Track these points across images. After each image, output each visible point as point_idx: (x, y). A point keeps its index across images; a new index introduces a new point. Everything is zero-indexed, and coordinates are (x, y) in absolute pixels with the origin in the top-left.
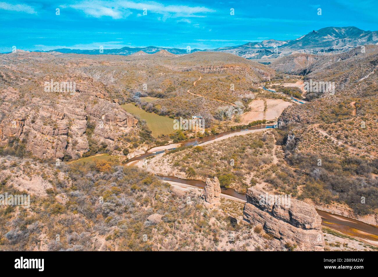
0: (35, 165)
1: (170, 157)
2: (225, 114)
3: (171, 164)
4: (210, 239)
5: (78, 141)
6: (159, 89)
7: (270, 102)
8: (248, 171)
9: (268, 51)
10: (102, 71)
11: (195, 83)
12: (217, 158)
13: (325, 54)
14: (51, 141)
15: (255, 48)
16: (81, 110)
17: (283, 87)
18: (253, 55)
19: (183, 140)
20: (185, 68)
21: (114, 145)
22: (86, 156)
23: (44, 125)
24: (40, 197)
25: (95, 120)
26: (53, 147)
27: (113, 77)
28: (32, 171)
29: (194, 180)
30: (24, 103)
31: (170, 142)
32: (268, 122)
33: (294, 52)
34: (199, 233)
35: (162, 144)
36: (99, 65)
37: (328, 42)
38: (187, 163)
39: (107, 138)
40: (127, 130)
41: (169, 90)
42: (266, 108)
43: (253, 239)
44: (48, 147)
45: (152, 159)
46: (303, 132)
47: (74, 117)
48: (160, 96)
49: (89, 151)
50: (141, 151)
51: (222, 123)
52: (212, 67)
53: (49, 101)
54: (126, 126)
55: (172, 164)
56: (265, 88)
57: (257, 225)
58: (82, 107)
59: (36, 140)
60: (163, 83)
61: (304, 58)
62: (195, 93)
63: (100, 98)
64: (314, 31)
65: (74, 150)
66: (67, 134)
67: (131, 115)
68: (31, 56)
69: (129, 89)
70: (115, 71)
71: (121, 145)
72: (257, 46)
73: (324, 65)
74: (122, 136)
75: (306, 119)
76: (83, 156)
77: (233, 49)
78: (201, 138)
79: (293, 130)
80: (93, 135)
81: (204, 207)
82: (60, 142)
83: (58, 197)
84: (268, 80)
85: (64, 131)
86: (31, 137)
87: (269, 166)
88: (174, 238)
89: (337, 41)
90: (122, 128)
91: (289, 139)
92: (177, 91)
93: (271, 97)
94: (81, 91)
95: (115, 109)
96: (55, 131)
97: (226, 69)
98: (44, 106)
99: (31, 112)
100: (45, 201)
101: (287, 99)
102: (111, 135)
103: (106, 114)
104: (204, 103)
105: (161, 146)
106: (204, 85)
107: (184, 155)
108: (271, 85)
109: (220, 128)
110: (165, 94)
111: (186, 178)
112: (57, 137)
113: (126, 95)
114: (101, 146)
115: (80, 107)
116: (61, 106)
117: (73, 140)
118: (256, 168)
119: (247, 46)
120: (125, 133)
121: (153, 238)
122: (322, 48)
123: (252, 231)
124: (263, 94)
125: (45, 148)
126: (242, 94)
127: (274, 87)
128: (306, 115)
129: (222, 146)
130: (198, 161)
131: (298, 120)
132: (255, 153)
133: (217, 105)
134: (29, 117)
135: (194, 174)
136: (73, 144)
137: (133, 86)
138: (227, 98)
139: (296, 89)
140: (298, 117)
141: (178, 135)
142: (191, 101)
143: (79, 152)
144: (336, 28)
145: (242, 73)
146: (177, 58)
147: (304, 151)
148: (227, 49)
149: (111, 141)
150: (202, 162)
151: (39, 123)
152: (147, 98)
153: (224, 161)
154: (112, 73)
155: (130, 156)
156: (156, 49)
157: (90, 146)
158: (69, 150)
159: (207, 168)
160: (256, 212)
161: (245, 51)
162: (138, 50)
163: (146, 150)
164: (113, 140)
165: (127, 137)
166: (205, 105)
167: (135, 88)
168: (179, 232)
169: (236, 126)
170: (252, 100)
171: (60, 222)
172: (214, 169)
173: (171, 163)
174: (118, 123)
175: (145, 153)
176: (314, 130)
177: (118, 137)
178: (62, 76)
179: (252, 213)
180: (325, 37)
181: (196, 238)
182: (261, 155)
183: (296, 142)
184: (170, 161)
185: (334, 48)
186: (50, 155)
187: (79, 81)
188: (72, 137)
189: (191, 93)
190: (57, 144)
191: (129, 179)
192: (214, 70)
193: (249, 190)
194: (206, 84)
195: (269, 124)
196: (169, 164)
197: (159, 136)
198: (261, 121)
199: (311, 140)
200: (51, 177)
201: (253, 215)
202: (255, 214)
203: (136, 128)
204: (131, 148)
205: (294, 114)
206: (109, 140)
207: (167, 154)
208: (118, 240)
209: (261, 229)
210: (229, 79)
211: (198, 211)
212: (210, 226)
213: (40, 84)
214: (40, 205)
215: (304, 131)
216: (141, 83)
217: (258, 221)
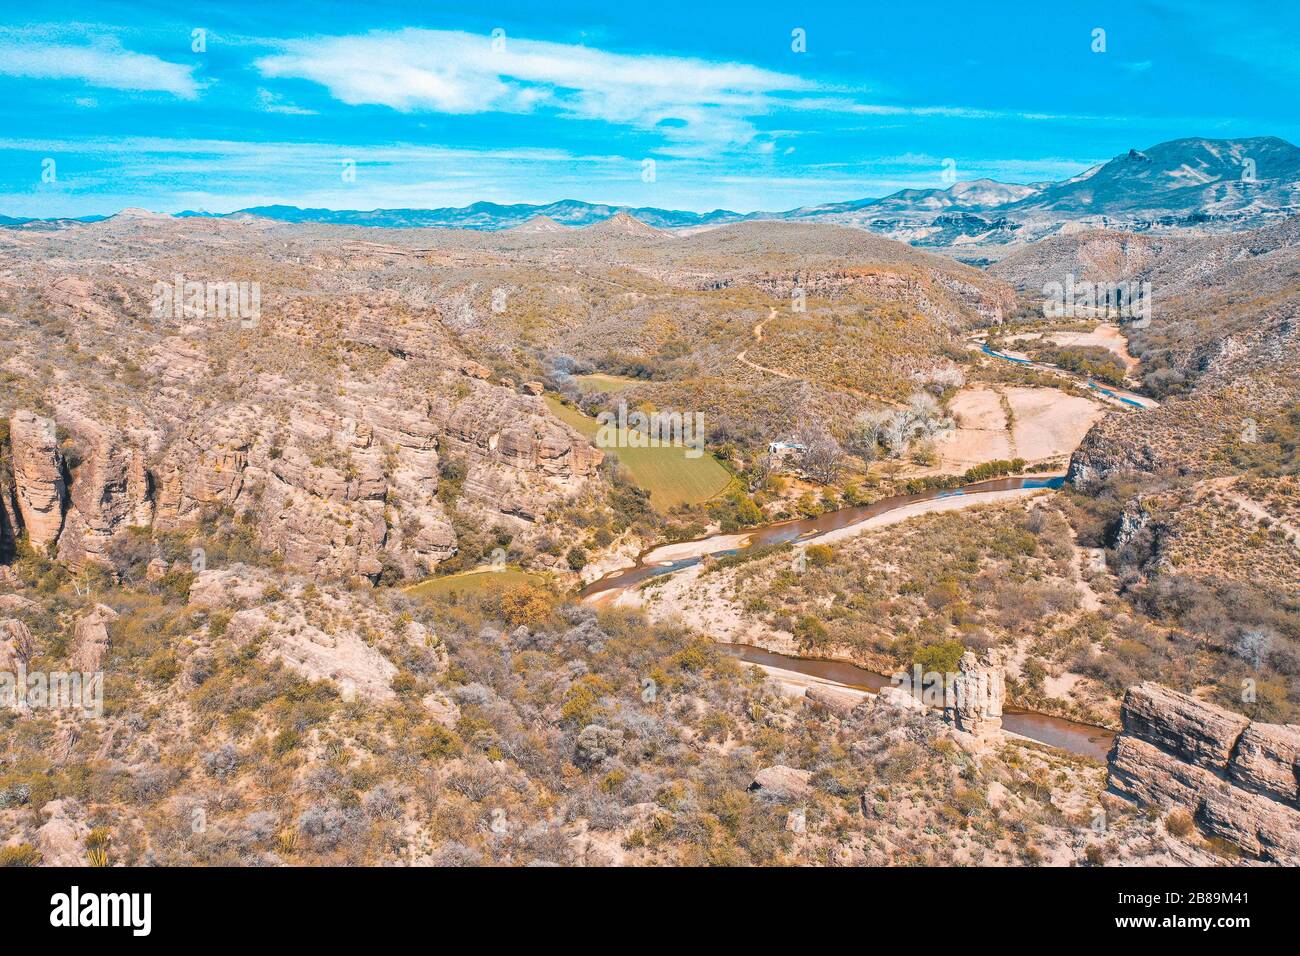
0: (336, 597)
1: (725, 580)
2: (881, 435)
3: (734, 605)
4: (1004, 853)
5: (422, 522)
6: (636, 349)
7: (1021, 398)
8: (1004, 633)
9: (974, 220)
10: (433, 284)
11: (758, 330)
12: (890, 588)
13: (1178, 232)
14: (343, 518)
15: (928, 209)
16: (420, 416)
17: (1053, 345)
18: (922, 234)
19: (753, 523)
20: (705, 275)
21: (534, 536)
22: (445, 569)
23: (316, 464)
24: (373, 702)
25: (463, 453)
26: (348, 540)
27: (472, 306)
28: (330, 615)
29: (824, 659)
30: (230, 394)
31: (710, 529)
32: (1031, 466)
33: (1073, 227)
34: (957, 831)
35: (686, 537)
36: (417, 264)
37: (1185, 190)
38: (790, 601)
39: (509, 513)
40: (571, 487)
41: (669, 352)
42: (1010, 418)
43: (1168, 853)
44: (335, 540)
45: (665, 587)
46: (1180, 503)
47: (396, 439)
48: (639, 372)
49: (456, 554)
50: (619, 556)
51: (875, 467)
52: (803, 274)
53: (314, 386)
54: (567, 471)
55: (739, 603)
56: (990, 348)
57: (1171, 811)
58: (419, 407)
59: (293, 515)
60: (646, 327)
61: (1112, 246)
62: (765, 365)
63: (476, 376)
64: (1133, 153)
65: (410, 551)
66: (383, 497)
67: (581, 437)
68: (184, 233)
69: (529, 345)
70: (475, 285)
71: (558, 536)
72: (932, 202)
73: (1190, 270)
74: (559, 506)
75: (1174, 460)
76: (438, 570)
77: (849, 210)
78: (810, 517)
79: (1140, 497)
80: (460, 501)
81: (956, 747)
82: (367, 521)
83: (428, 701)
84: (996, 322)
85: (376, 485)
86: (273, 503)
87: (1072, 620)
88: (873, 846)
89: (1217, 186)
90: (557, 480)
91: (1127, 525)
92: (696, 355)
93: (1019, 381)
94: (410, 354)
95: (534, 416)
96: (351, 485)
97: (850, 281)
98: (304, 402)
99: (265, 422)
100: (390, 714)
101: (1077, 389)
102: (523, 501)
103: (505, 432)
104: (808, 398)
105: (682, 541)
106: (795, 336)
107: (771, 573)
108: (1010, 340)
109: (871, 484)
110: (655, 366)
111: (795, 653)
112: (356, 504)
113: (527, 366)
114: (490, 539)
115: (412, 407)
116: (352, 402)
117: (402, 516)
118: (1030, 625)
119: (899, 201)
120: (565, 495)
121: (795, 845)
122: (1167, 212)
123: (1159, 826)
124: (988, 369)
125: (324, 542)
126: (923, 371)
127: (1020, 346)
128: (1173, 446)
129: (893, 547)
130: (825, 595)
131: (1146, 463)
132: (1016, 573)
133: (849, 406)
134: (260, 439)
135: (824, 639)
136: (405, 531)
137: (541, 335)
138: (876, 383)
139: (1100, 353)
140: (1145, 451)
141: (733, 504)
142: (759, 390)
143: (426, 557)
144: (1211, 141)
145: (907, 297)
146: (671, 243)
147: (1189, 568)
148: (827, 212)
149: (524, 523)
150: (841, 598)
151: (296, 460)
152: (595, 376)
153: (912, 598)
154: (467, 292)
155: (592, 573)
156: (585, 210)
157: (459, 536)
158: (395, 547)
159: (862, 619)
160: (1162, 768)
161: (892, 218)
162: (522, 211)
163: (637, 554)
164: (531, 519)
165: (575, 509)
166: (811, 406)
167: (550, 345)
168: (885, 827)
169: (925, 480)
170: (957, 388)
171: (451, 786)
172: (886, 623)
173: (733, 600)
174: (542, 462)
175: (634, 565)
176: (1218, 499)
177: (546, 510)
178: (342, 303)
179: (1150, 769)
180: (1173, 174)
181: (954, 847)
182: (1036, 579)
183: (1157, 538)
184: (730, 594)
185: (1210, 213)
186: (340, 564)
187: (401, 320)
188: (398, 507)
189: (752, 365)
190: (361, 530)
191: (625, 650)
192: (811, 283)
193: (1137, 695)
194: (801, 333)
195: (1032, 475)
196: (726, 602)
197: (671, 509)
198: (1006, 462)
199: (1212, 533)
200: (385, 637)
201: (1154, 778)
202: (1160, 773)
203: (597, 482)
204: (590, 547)
205: (1129, 440)
206: (516, 519)
207: (712, 569)
208: (670, 847)
209: (1188, 823)
210: (870, 318)
211: (941, 761)
212: (995, 812)
213: (273, 328)
214: (380, 729)
215: (1182, 500)
216: (566, 327)
217: (1173, 797)
